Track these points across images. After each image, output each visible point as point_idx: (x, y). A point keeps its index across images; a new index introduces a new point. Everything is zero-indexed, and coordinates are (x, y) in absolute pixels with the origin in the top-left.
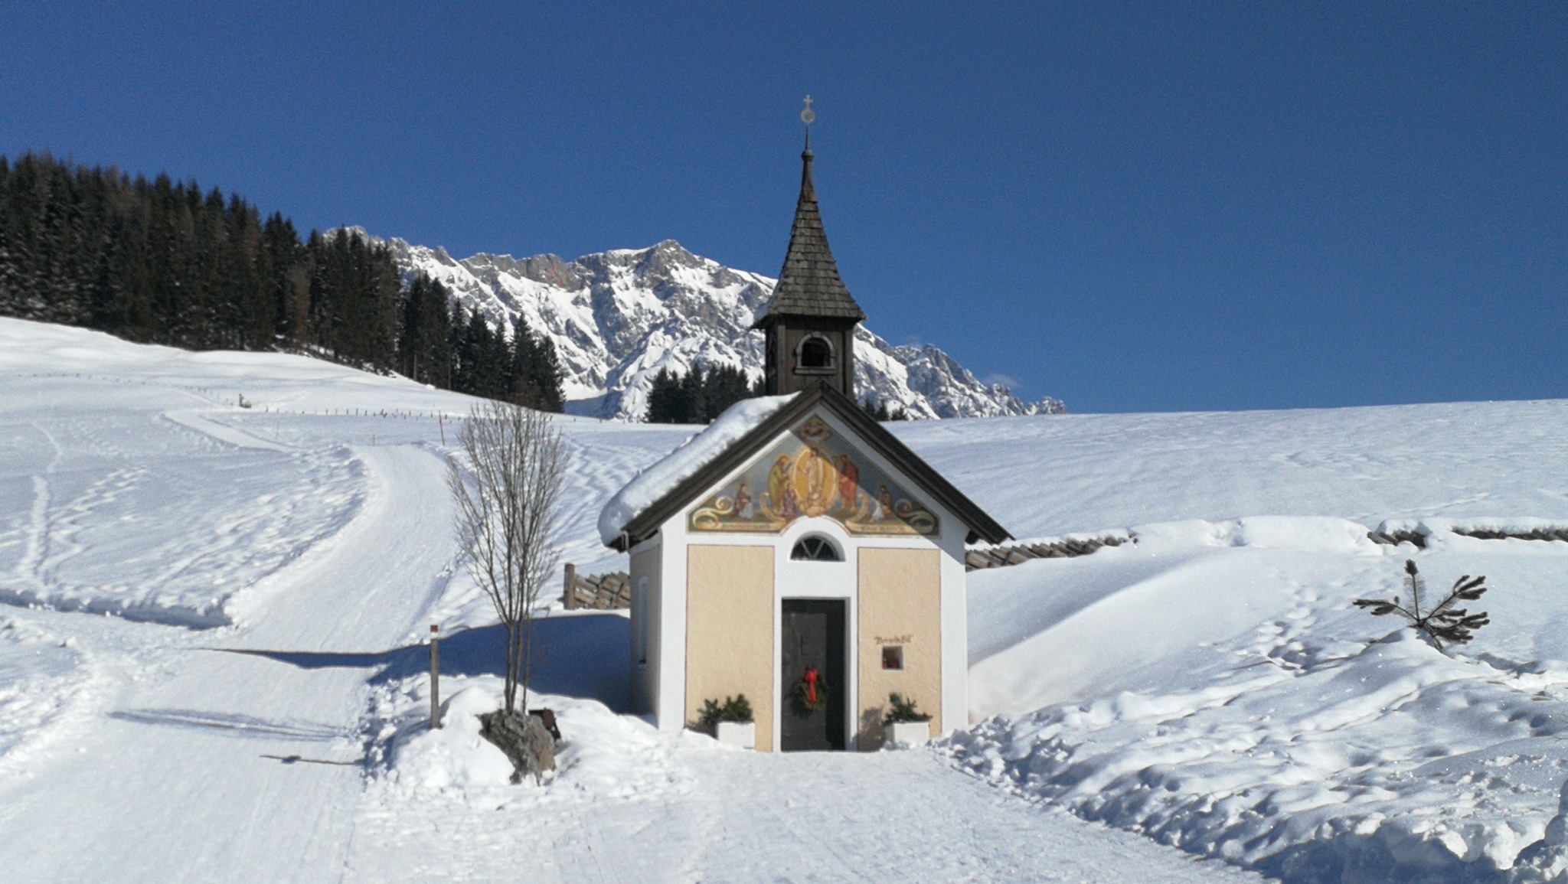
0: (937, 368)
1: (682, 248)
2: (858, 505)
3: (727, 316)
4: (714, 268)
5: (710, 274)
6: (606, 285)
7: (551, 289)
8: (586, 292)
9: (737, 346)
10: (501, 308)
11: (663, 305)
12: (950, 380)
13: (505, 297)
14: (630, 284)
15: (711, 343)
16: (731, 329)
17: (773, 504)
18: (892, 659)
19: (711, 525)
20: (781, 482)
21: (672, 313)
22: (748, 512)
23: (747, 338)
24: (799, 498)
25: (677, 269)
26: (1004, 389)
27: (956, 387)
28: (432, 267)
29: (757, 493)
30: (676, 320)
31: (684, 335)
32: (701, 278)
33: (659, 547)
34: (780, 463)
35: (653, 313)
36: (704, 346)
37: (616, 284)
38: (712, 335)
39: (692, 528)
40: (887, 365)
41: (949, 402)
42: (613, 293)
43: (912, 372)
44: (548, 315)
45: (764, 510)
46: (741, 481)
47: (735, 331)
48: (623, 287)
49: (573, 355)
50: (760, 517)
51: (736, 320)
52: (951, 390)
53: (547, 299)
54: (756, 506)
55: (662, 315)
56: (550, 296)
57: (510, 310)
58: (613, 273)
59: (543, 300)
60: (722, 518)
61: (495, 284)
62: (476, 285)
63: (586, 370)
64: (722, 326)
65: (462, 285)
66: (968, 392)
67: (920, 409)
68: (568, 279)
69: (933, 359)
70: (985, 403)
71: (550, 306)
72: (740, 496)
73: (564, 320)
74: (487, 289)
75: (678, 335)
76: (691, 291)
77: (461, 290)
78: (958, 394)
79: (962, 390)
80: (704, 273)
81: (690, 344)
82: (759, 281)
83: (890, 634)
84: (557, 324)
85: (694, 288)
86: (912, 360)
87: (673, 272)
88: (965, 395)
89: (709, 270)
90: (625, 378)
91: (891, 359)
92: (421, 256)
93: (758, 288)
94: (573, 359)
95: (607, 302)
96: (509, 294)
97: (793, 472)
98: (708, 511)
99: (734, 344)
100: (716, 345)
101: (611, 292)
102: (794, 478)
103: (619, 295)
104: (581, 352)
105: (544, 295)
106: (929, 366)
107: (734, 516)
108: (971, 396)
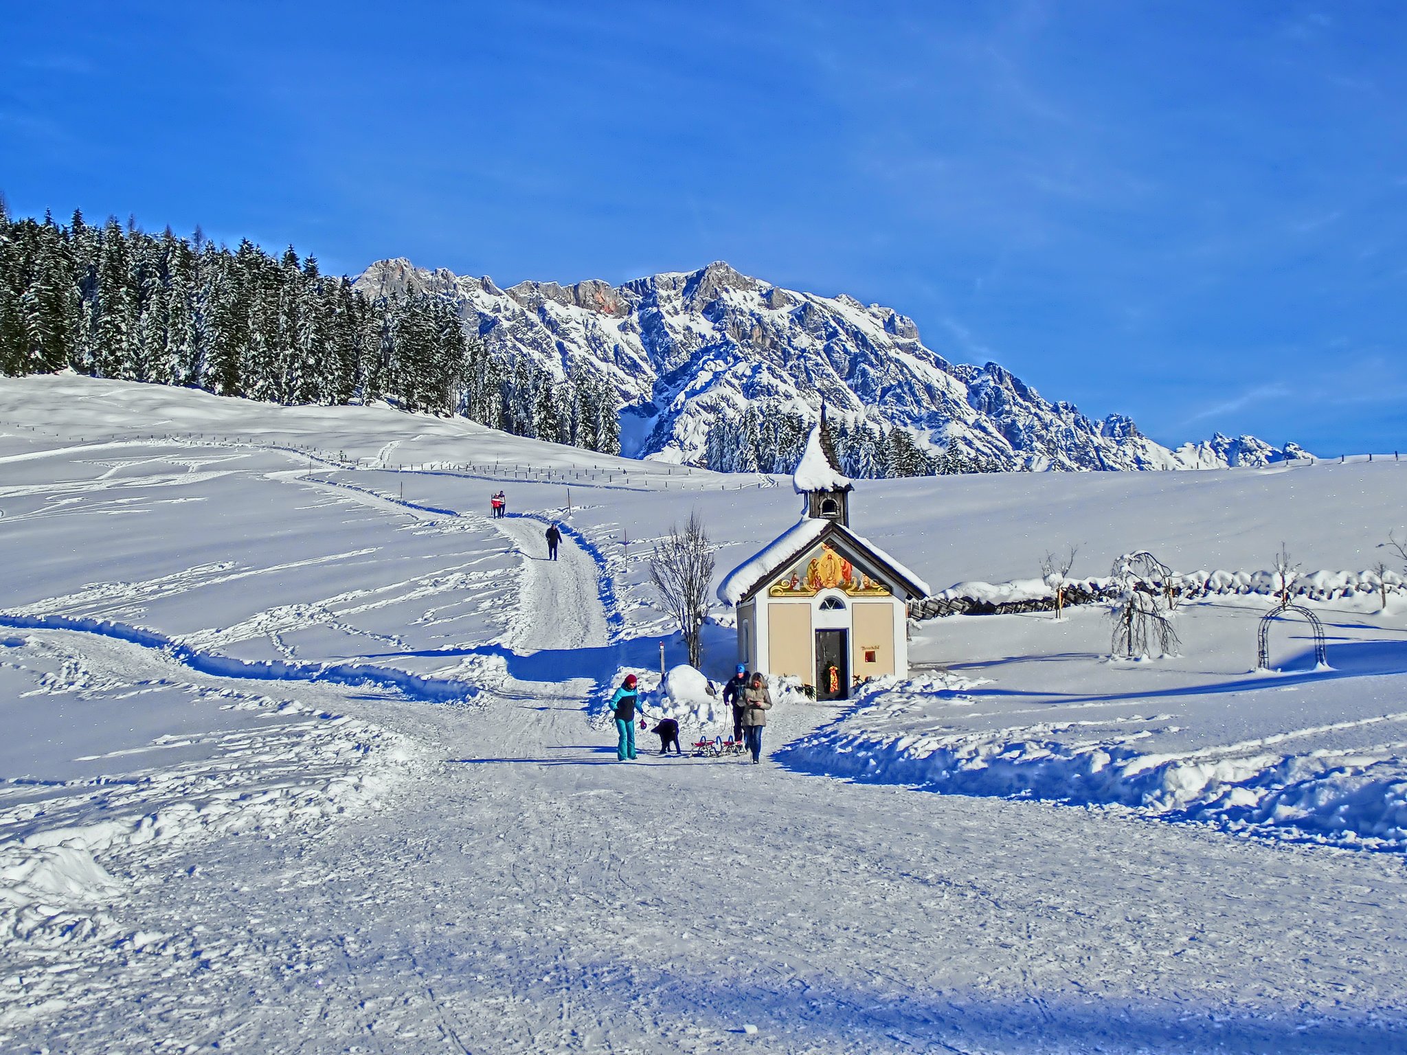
0: (1000, 386)
1: (732, 270)
2: (852, 583)
3: (780, 337)
4: (766, 288)
5: (762, 295)
6: (655, 310)
7: (599, 316)
8: (635, 317)
9: (791, 367)
10: (548, 337)
11: (714, 328)
12: (1014, 398)
13: (552, 325)
14: (679, 308)
15: (764, 366)
16: (784, 351)
17: (810, 583)
18: (870, 657)
19: (779, 594)
20: (814, 572)
21: (724, 335)
22: (797, 587)
23: (802, 360)
24: (823, 580)
25: (727, 291)
26: (1070, 407)
27: (1021, 406)
28: (478, 297)
29: (802, 578)
30: (727, 343)
31: (736, 358)
32: (752, 300)
33: (754, 605)
34: (813, 562)
35: (703, 337)
36: (756, 370)
37: (666, 308)
38: (764, 358)
39: (770, 596)
40: (948, 384)
41: (1014, 421)
42: (662, 317)
43: (974, 391)
44: (595, 342)
45: (806, 586)
46: (794, 572)
47: (789, 352)
48: (672, 311)
49: (623, 383)
50: (804, 590)
51: (789, 340)
52: (1015, 409)
53: (594, 325)
54: (802, 584)
55: (713, 338)
56: (597, 322)
57: (557, 338)
58: (661, 297)
59: (590, 327)
60: (785, 590)
61: (542, 311)
62: (523, 313)
63: (634, 397)
64: (775, 348)
65: (508, 314)
66: (1033, 410)
67: (984, 429)
68: (615, 305)
69: (996, 377)
70: (1051, 421)
71: (598, 333)
72: (794, 579)
73: (612, 346)
74: (534, 317)
75: (730, 359)
76: (742, 313)
77: (509, 320)
78: (1024, 412)
79: (1027, 408)
80: (756, 295)
81: (742, 368)
82: (812, 300)
83: (869, 645)
84: (605, 351)
85: (745, 309)
86: (973, 378)
87: (724, 295)
88: (1030, 413)
89: (760, 291)
90: (677, 405)
91: (951, 379)
92: (467, 287)
93: (811, 308)
94: (623, 387)
95: (655, 327)
96: (556, 321)
97: (819, 567)
98: (778, 587)
99: (788, 367)
100: (769, 368)
101: (658, 316)
102: (819, 570)
103: (668, 319)
104: (631, 379)
105: (591, 321)
106: (992, 384)
107: (791, 589)
108: (1036, 414)
